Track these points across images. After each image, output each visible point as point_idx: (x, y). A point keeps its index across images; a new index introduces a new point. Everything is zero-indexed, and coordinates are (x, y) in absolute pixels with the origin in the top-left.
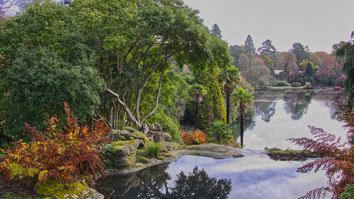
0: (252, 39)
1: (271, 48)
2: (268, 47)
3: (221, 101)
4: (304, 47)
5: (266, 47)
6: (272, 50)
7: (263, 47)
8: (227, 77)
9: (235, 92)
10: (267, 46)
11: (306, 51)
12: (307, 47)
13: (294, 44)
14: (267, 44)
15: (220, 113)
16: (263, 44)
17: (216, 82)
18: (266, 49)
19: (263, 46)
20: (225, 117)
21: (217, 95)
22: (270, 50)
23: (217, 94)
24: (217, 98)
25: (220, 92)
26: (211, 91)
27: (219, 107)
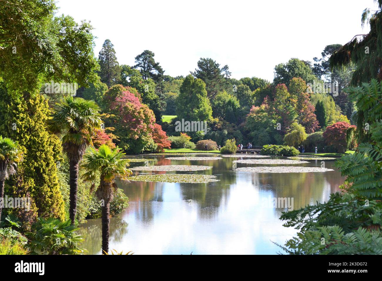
0: (113, 47)
1: (154, 67)
2: (148, 66)
3: (54, 178)
4: (220, 67)
5: (143, 65)
6: (155, 72)
7: (138, 65)
8: (70, 120)
9: (90, 151)
10: (145, 63)
11: (225, 76)
12: (226, 68)
13: (201, 61)
14: (146, 59)
15: (52, 204)
16: (138, 58)
17: (44, 134)
18: (143, 69)
19: (137, 63)
20: (62, 214)
21: (44, 164)
22: (152, 71)
23: (44, 161)
24: (43, 170)
25: (52, 158)
26: (31, 156)
27: (49, 190)
